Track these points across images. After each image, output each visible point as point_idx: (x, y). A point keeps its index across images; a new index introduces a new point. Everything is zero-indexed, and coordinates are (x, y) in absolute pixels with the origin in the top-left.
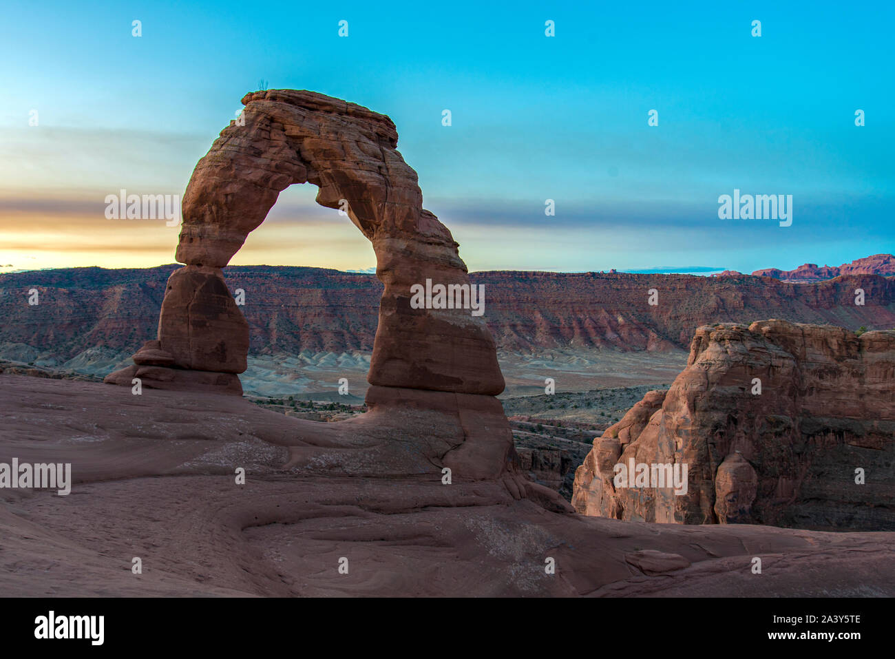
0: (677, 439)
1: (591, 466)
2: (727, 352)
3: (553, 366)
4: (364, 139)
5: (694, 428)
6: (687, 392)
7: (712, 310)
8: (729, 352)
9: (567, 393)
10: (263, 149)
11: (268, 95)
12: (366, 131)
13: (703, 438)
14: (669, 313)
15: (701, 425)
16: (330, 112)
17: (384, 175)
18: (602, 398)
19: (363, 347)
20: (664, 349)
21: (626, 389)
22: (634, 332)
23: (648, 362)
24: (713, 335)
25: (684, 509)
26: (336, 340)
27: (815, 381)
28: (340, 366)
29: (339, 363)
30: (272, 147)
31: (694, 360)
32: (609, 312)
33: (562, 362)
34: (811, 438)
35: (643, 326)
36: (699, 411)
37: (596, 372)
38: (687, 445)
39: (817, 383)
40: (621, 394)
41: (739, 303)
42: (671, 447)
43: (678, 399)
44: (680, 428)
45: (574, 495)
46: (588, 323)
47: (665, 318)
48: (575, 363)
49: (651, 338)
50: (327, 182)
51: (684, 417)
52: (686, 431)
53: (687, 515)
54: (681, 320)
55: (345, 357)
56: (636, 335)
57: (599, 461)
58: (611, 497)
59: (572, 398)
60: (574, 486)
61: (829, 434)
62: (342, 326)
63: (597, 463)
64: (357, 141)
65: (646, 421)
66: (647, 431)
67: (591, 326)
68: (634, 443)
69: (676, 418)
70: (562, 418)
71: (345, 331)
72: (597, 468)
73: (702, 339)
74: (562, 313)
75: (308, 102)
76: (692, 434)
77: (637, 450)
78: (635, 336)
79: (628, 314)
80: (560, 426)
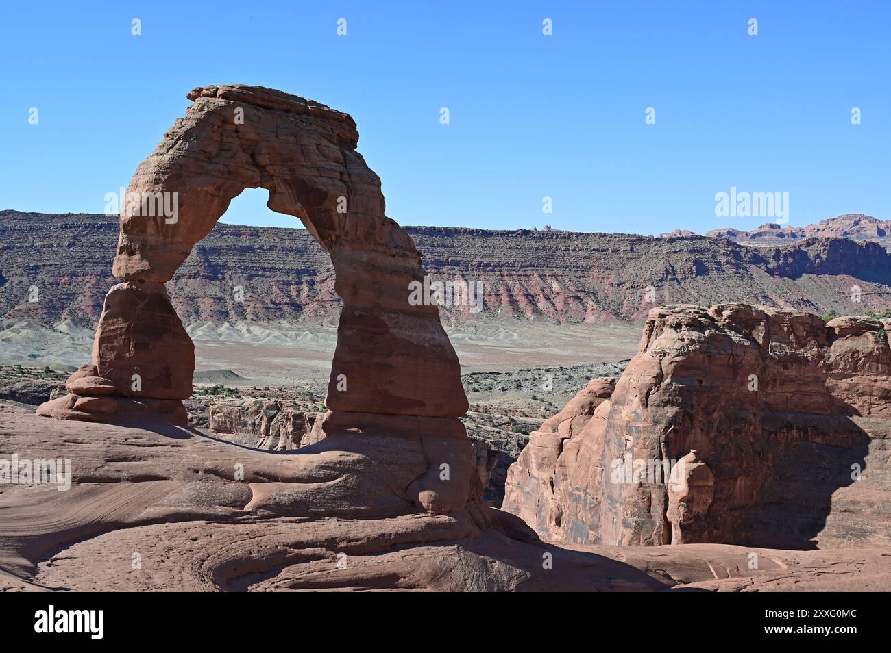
0: (627, 437)
1: (526, 463)
2: (683, 340)
3: (477, 339)
4: (325, 142)
5: (646, 425)
6: (639, 384)
7: (660, 276)
8: (686, 340)
9: (494, 373)
10: (214, 154)
11: (219, 92)
12: (326, 132)
13: (656, 436)
14: (610, 280)
15: (654, 422)
16: (288, 111)
17: (345, 182)
18: (534, 379)
19: (249, 317)
20: (605, 321)
21: (562, 369)
22: (571, 301)
23: (586, 335)
24: (670, 319)
25: (633, 515)
26: (217, 307)
27: (778, 372)
28: (221, 339)
29: (220, 335)
30: (224, 150)
31: (647, 347)
32: (542, 277)
33: (487, 335)
34: (773, 435)
35: (581, 295)
36: (651, 406)
37: (526, 347)
38: (638, 444)
39: (782, 374)
40: (556, 375)
41: (691, 268)
42: (620, 445)
43: (628, 392)
44: (630, 424)
45: (506, 496)
46: (517, 291)
47: (607, 284)
48: (502, 336)
49: (590, 308)
50: (282, 188)
51: (635, 412)
52: (637, 428)
53: (636, 522)
54: (625, 288)
55: (228, 329)
56: (573, 304)
57: (537, 458)
58: (550, 499)
59: (499, 379)
60: (507, 486)
61: (792, 431)
62: (225, 291)
63: (533, 460)
64: (317, 145)
65: (591, 413)
66: (591, 425)
67: (521, 293)
68: (576, 439)
69: (625, 413)
70: (487, 403)
71: (227, 297)
72: (534, 466)
73: (656, 324)
74: (487, 278)
75: (263, 100)
76: (644, 431)
77: (579, 446)
78: (571, 305)
79: (564, 280)
80: (486, 412)
